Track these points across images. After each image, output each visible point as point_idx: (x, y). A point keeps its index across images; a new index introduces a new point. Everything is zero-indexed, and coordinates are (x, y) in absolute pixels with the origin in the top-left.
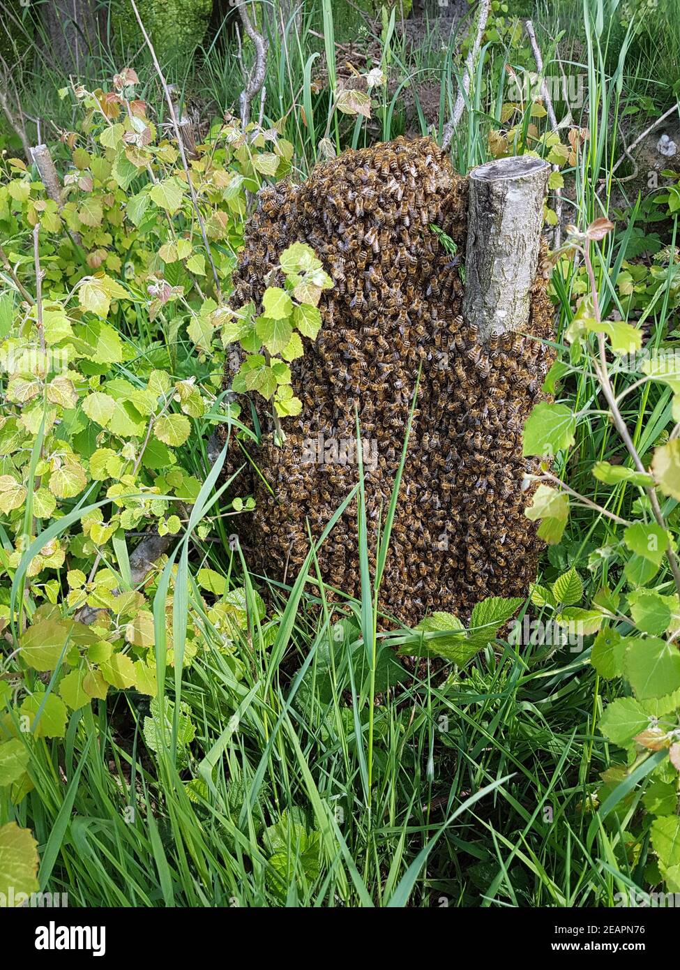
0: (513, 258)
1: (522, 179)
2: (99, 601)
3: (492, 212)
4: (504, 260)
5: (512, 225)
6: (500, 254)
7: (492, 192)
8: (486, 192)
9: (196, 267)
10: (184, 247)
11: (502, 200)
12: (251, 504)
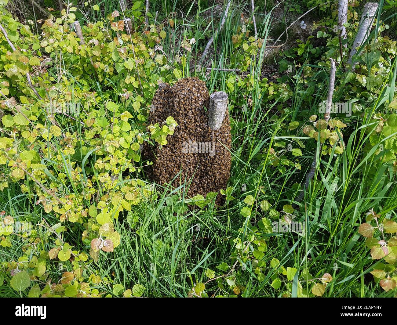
1: (221, 101)
4: (217, 116)
5: (219, 110)
9: (136, 85)
10: (133, 79)
11: (216, 104)
12: (152, 163)
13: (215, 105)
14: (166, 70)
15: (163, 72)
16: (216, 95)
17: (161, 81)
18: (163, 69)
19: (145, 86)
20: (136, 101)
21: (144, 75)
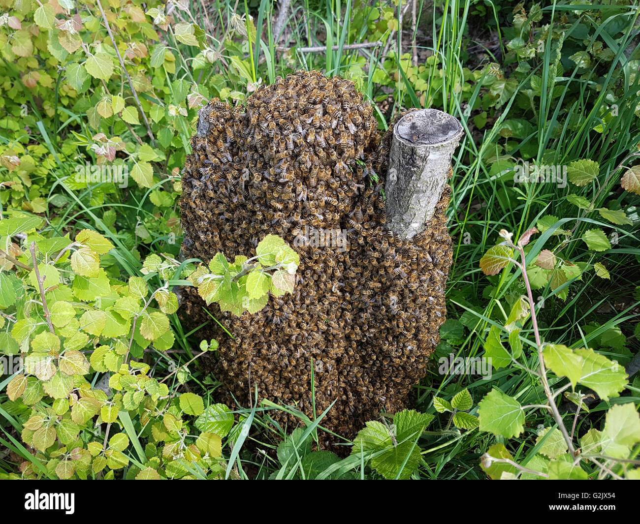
0: (428, 193)
1: (442, 145)
2: (116, 461)
3: (414, 167)
4: (421, 195)
5: (430, 174)
6: (418, 192)
7: (415, 154)
8: (410, 153)
9: (131, 116)
10: (119, 101)
11: (424, 159)
12: (215, 344)
13: (419, 162)
14: (208, 63)
15: (199, 70)
16: (413, 127)
17: (197, 96)
18: (198, 62)
19: (156, 116)
20: (138, 160)
21: (149, 87)
